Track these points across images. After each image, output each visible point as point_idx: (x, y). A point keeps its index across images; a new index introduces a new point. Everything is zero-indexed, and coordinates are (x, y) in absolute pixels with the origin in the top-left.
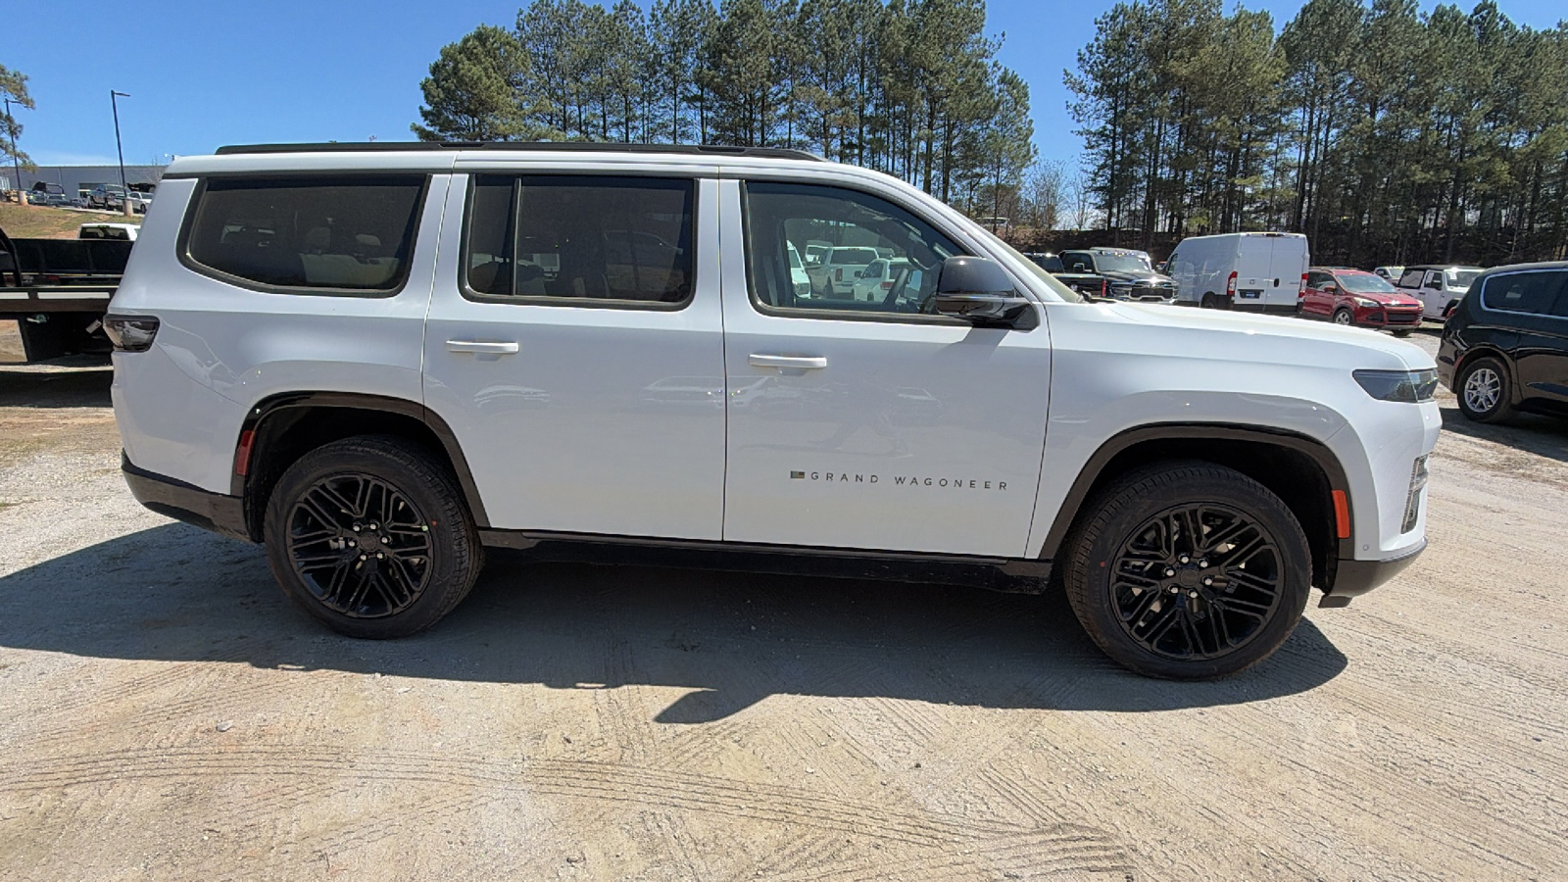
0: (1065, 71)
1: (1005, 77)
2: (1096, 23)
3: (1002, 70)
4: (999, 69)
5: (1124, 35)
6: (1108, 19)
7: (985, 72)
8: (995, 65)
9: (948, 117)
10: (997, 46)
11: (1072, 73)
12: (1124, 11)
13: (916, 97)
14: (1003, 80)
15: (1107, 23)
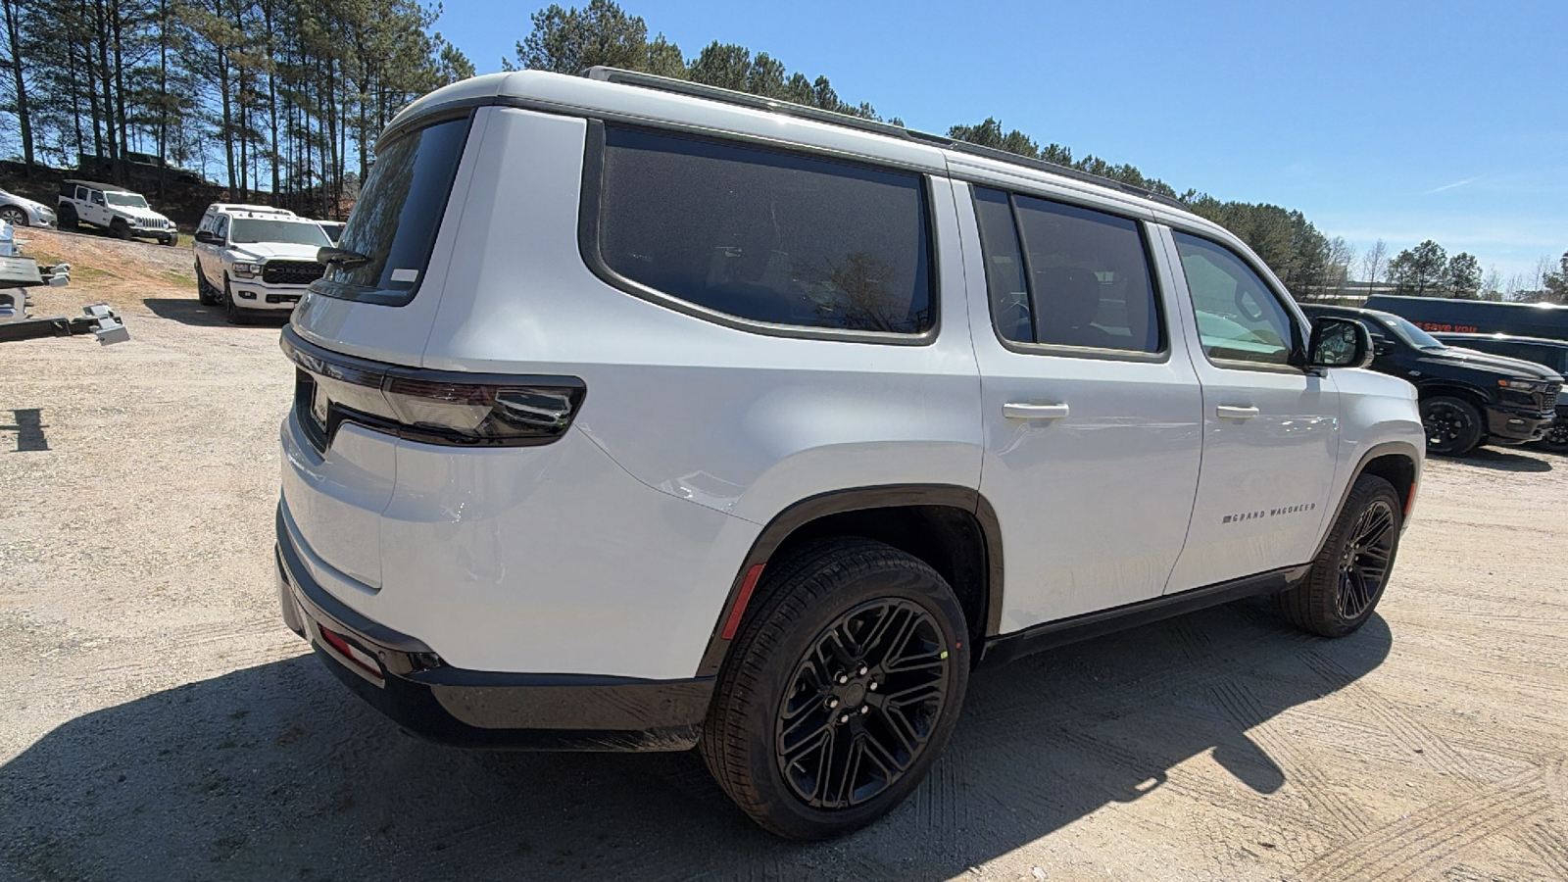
0: (504, 60)
1: (449, 53)
2: (533, 18)
3: (445, 45)
4: (442, 42)
5: (563, 37)
6: (544, 18)
7: (427, 43)
8: (437, 37)
9: (383, 84)
10: (433, 16)
11: (511, 63)
12: (559, 13)
13: (350, 53)
14: (446, 56)
15: (543, 22)
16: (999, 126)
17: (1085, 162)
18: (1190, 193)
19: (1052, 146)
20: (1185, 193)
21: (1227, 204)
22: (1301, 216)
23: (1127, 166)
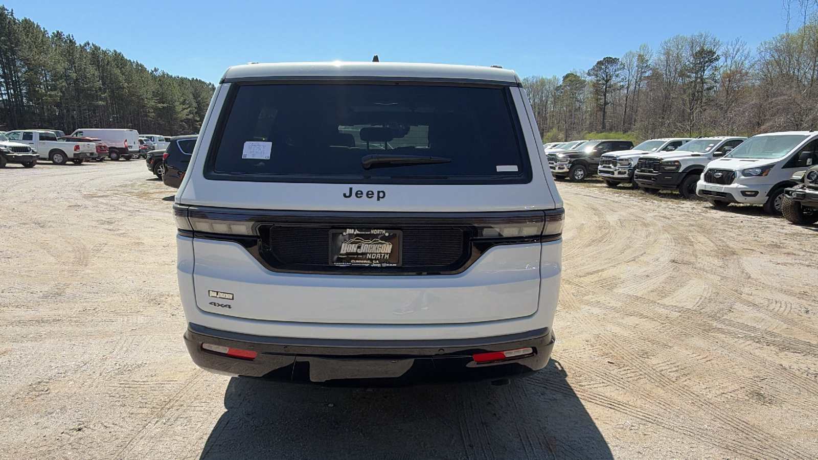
16: (12, 13)
17: (85, 45)
18: (156, 70)
19: (58, 32)
20: (153, 70)
21: (175, 77)
22: (213, 85)
23: (115, 51)
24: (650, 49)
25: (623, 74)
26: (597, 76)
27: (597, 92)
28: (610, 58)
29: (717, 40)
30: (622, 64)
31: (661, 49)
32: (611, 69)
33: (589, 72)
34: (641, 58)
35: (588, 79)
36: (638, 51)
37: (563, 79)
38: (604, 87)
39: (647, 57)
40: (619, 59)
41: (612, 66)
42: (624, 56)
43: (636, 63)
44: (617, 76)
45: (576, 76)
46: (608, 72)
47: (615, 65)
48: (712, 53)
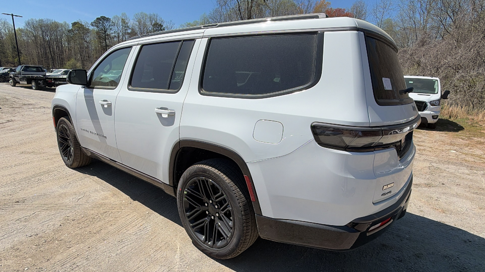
24: (128, 17)
25: (115, 28)
26: (97, 27)
27: (100, 37)
28: (105, 17)
29: (162, 19)
30: (113, 22)
31: (134, 18)
32: (107, 24)
33: (92, 24)
34: (123, 21)
35: (91, 28)
36: (121, 16)
37: (72, 25)
38: (104, 35)
39: (127, 21)
40: (110, 19)
41: (107, 22)
42: (113, 18)
43: (121, 23)
44: (111, 29)
45: (81, 25)
46: (105, 26)
47: (109, 22)
48: (161, 26)
